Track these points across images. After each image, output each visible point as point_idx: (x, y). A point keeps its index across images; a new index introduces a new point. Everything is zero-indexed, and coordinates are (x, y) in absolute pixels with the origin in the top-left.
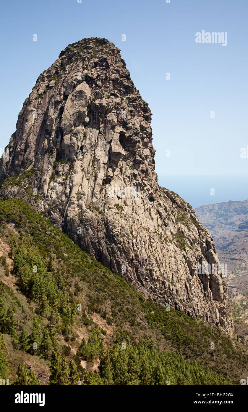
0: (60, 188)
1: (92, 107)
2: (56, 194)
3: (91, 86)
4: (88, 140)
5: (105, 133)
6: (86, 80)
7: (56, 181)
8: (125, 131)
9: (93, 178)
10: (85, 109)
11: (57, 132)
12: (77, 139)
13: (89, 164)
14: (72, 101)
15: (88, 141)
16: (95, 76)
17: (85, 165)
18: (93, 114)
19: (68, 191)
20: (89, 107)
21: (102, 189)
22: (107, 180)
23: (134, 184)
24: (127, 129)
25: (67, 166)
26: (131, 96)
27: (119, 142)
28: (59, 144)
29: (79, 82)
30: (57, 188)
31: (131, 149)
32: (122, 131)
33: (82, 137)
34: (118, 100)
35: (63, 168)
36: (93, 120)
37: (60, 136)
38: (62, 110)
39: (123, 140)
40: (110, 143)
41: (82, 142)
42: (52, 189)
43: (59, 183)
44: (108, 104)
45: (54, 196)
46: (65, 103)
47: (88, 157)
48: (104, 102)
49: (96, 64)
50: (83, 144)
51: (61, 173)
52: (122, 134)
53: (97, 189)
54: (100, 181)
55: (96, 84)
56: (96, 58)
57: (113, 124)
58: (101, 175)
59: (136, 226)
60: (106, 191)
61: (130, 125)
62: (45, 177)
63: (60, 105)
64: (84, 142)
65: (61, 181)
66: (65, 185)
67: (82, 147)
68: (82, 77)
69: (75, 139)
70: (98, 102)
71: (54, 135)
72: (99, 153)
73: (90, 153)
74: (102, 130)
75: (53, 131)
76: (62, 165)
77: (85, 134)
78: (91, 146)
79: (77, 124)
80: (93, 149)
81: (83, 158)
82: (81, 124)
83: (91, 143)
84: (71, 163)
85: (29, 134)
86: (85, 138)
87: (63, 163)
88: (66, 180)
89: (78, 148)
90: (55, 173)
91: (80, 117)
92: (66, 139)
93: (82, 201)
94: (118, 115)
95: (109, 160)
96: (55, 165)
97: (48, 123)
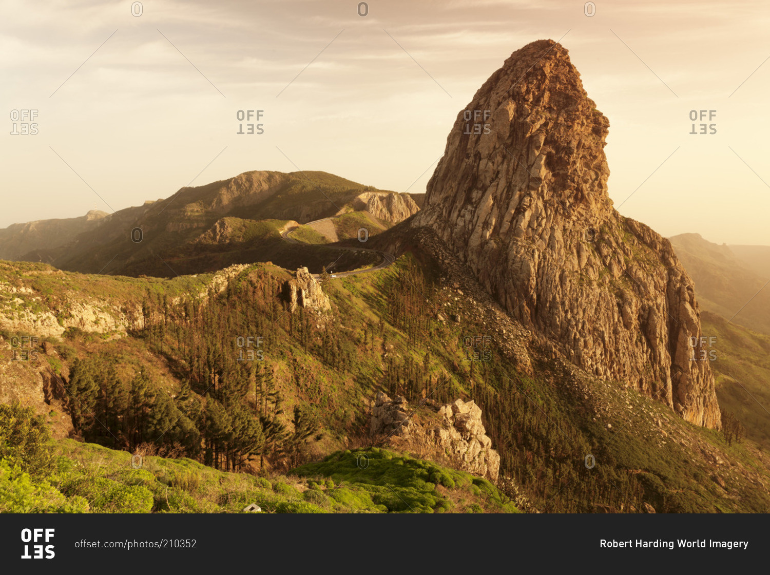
0: (468, 217)
1: (516, 127)
2: (465, 222)
3: (517, 102)
4: (505, 163)
5: (528, 155)
6: (512, 96)
7: (466, 209)
8: (554, 152)
9: (505, 206)
10: (507, 130)
11: (475, 156)
12: (493, 163)
13: (504, 190)
14: (493, 120)
15: (505, 166)
16: (524, 90)
17: (499, 192)
18: (516, 134)
19: (475, 220)
20: (512, 127)
21: (513, 219)
22: (520, 211)
23: (560, 213)
24: (558, 149)
25: (480, 193)
28: (475, 168)
29: (504, 98)
30: (466, 216)
32: (550, 152)
33: (500, 162)
35: (475, 195)
36: (516, 140)
37: (478, 160)
39: (552, 162)
40: (532, 166)
41: (498, 166)
42: (462, 217)
43: (468, 211)
47: (503, 183)
50: (499, 168)
51: (474, 200)
52: (549, 156)
53: (507, 218)
54: (512, 210)
55: (523, 99)
57: (538, 145)
58: (515, 202)
59: (546, 263)
60: (517, 221)
61: (563, 144)
62: (457, 204)
64: (501, 166)
65: (471, 208)
66: (475, 212)
67: (498, 172)
68: (508, 92)
69: (490, 164)
70: (521, 120)
71: (471, 160)
72: (517, 179)
73: (507, 179)
74: (524, 152)
75: (472, 155)
76: (476, 191)
77: (504, 157)
78: (508, 171)
79: (497, 146)
80: (511, 173)
81: (498, 184)
82: (502, 146)
83: (508, 166)
84: (484, 189)
85: (451, 159)
86: (502, 163)
87: (478, 189)
88: (476, 208)
89: (494, 173)
90: (468, 200)
91: (500, 138)
92: (483, 164)
93: (486, 233)
95: (527, 186)
96: (469, 191)
97: (468, 146)
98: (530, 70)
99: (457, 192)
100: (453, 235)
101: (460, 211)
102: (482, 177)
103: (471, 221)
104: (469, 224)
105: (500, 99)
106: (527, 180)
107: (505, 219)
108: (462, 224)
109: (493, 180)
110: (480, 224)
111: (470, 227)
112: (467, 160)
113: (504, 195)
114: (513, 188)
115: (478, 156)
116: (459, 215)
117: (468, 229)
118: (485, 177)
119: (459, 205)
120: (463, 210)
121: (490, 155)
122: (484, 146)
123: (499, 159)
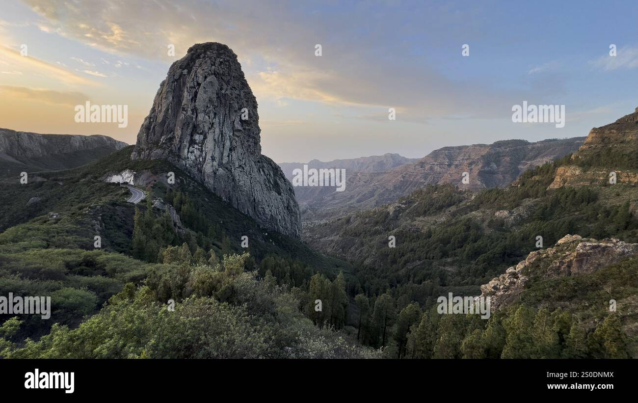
0: (197, 153)
1: (219, 95)
2: (195, 156)
3: (218, 79)
4: (217, 119)
5: (230, 116)
6: (214, 74)
7: (193, 147)
9: (222, 146)
10: (215, 96)
11: (192, 110)
12: (209, 117)
13: (219, 135)
14: (204, 88)
16: (221, 72)
17: (216, 137)
18: (220, 100)
19: (204, 155)
20: (217, 94)
21: (229, 154)
22: (232, 149)
25: (202, 137)
27: (240, 123)
28: (194, 119)
29: (209, 74)
30: (195, 152)
31: (247, 127)
33: (213, 116)
34: (237, 92)
35: (198, 138)
36: (220, 104)
37: (195, 114)
38: (196, 93)
39: (242, 121)
40: (233, 122)
41: (212, 119)
42: (191, 153)
43: (196, 149)
44: (231, 94)
46: (198, 89)
47: (217, 131)
48: (228, 92)
49: (221, 63)
51: (198, 141)
52: (241, 117)
53: (226, 154)
54: (227, 148)
55: (222, 78)
56: (221, 58)
57: (236, 109)
58: (228, 144)
60: (232, 156)
63: (194, 90)
64: (214, 120)
65: (198, 147)
66: (202, 149)
67: (213, 123)
68: (210, 70)
69: (207, 117)
70: (223, 92)
71: (190, 113)
72: (226, 129)
73: (220, 129)
74: (227, 112)
75: (189, 109)
76: (198, 135)
77: (215, 114)
78: (219, 123)
79: (209, 106)
80: (221, 126)
81: (214, 132)
82: (212, 106)
83: (220, 121)
84: (205, 134)
85: (167, 110)
86: (215, 117)
87: (198, 133)
88: (201, 146)
89: (210, 124)
90: (193, 141)
91: (210, 101)
92: (201, 117)
93: (215, 163)
94: (238, 103)
95: (233, 134)
96: (192, 135)
97: (184, 102)
98: (221, 60)
99: (182, 135)
100: (187, 165)
101: (188, 149)
102: (201, 126)
103: (200, 156)
104: (199, 157)
105: (206, 74)
106: (232, 131)
107: (224, 155)
108: (193, 158)
109: (210, 129)
110: (209, 157)
111: (201, 160)
112: (184, 112)
113: (220, 139)
114: (224, 135)
115: (195, 110)
116: (188, 152)
117: (200, 161)
118: (204, 126)
119: (186, 143)
120: (191, 148)
121: (205, 111)
122: (200, 103)
123: (212, 115)
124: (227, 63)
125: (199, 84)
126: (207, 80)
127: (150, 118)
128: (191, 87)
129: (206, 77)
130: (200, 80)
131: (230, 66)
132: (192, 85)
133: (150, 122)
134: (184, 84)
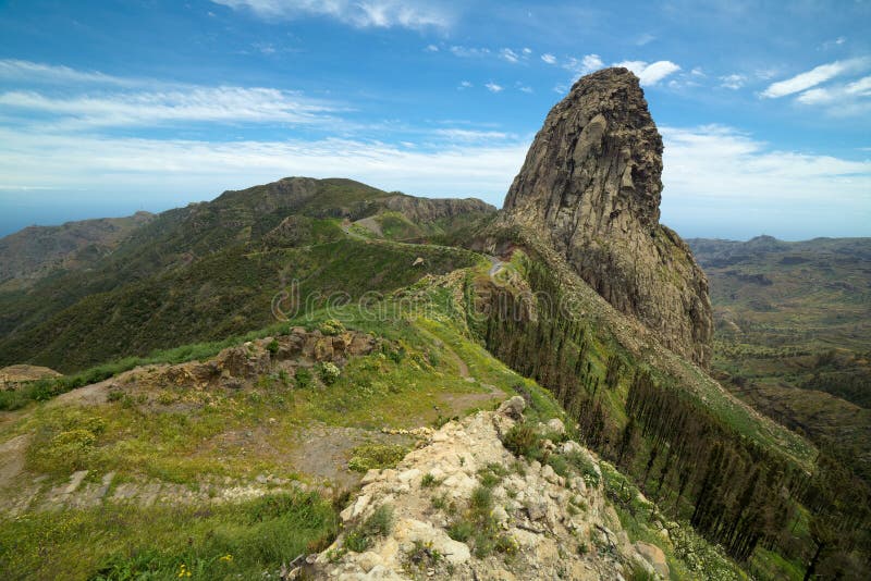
0: (567, 218)
1: (606, 140)
2: (564, 224)
3: (607, 119)
4: (599, 172)
5: (617, 166)
6: (603, 112)
7: (564, 212)
8: (637, 165)
9: (601, 211)
10: (599, 141)
11: (568, 164)
12: (588, 171)
13: (598, 197)
14: (587, 133)
15: (599, 174)
16: (612, 108)
17: (594, 198)
18: (607, 147)
19: (575, 221)
20: (603, 139)
21: (609, 222)
22: (614, 215)
23: (639, 219)
24: (640, 162)
25: (576, 198)
26: (648, 128)
27: (630, 176)
28: (569, 175)
29: (595, 114)
30: (565, 218)
31: (641, 183)
32: (635, 165)
33: (594, 170)
34: (633, 132)
35: (570, 199)
36: (606, 152)
37: (571, 168)
38: (576, 141)
39: (635, 174)
40: (621, 176)
41: (592, 174)
43: (567, 213)
44: (624, 136)
45: (561, 225)
46: (579, 135)
47: (597, 189)
48: (619, 134)
49: (614, 94)
50: (593, 176)
51: (570, 204)
52: (634, 168)
53: (604, 222)
54: (607, 213)
55: (612, 116)
56: (615, 88)
57: (627, 158)
58: (609, 209)
60: (612, 225)
61: (643, 159)
63: (574, 137)
64: (595, 174)
65: (569, 211)
66: (573, 215)
67: (592, 180)
68: (597, 108)
69: (585, 171)
70: (612, 134)
71: (565, 167)
72: (609, 186)
73: (601, 186)
74: (614, 163)
75: (565, 163)
76: (571, 196)
77: (597, 166)
78: (601, 178)
79: (589, 156)
80: (604, 182)
81: (593, 191)
82: (593, 157)
83: (602, 174)
84: (580, 194)
85: (540, 166)
86: (596, 171)
87: (572, 194)
88: (574, 210)
89: (588, 180)
90: (564, 204)
91: (593, 148)
92: (577, 171)
93: (589, 233)
94: (632, 148)
95: (619, 193)
96: (563, 196)
97: (560, 154)
99: (551, 196)
100: (554, 235)
101: (557, 213)
102: (577, 183)
103: (570, 223)
104: (569, 225)
105: (592, 114)
106: (618, 189)
109: (587, 187)
110: (581, 225)
111: (571, 228)
112: (558, 167)
113: (599, 201)
114: (606, 195)
115: (572, 163)
116: (557, 217)
117: (569, 230)
118: (580, 184)
119: (556, 207)
120: (561, 212)
121: (584, 163)
122: (578, 156)
123: (592, 168)
124: (623, 94)
125: (580, 129)
126: (593, 121)
127: (519, 176)
128: (570, 134)
129: (590, 118)
130: (583, 123)
131: (626, 96)
132: (572, 131)
133: (519, 183)
134: (563, 131)
